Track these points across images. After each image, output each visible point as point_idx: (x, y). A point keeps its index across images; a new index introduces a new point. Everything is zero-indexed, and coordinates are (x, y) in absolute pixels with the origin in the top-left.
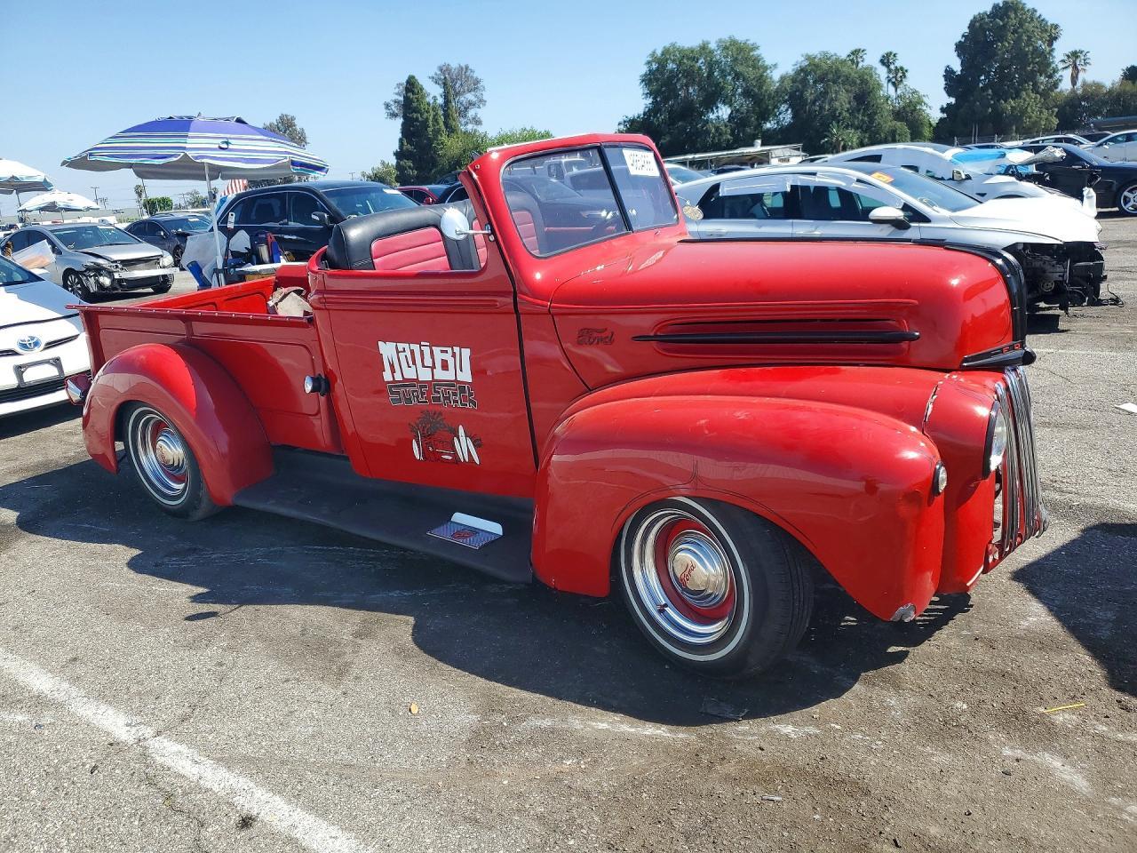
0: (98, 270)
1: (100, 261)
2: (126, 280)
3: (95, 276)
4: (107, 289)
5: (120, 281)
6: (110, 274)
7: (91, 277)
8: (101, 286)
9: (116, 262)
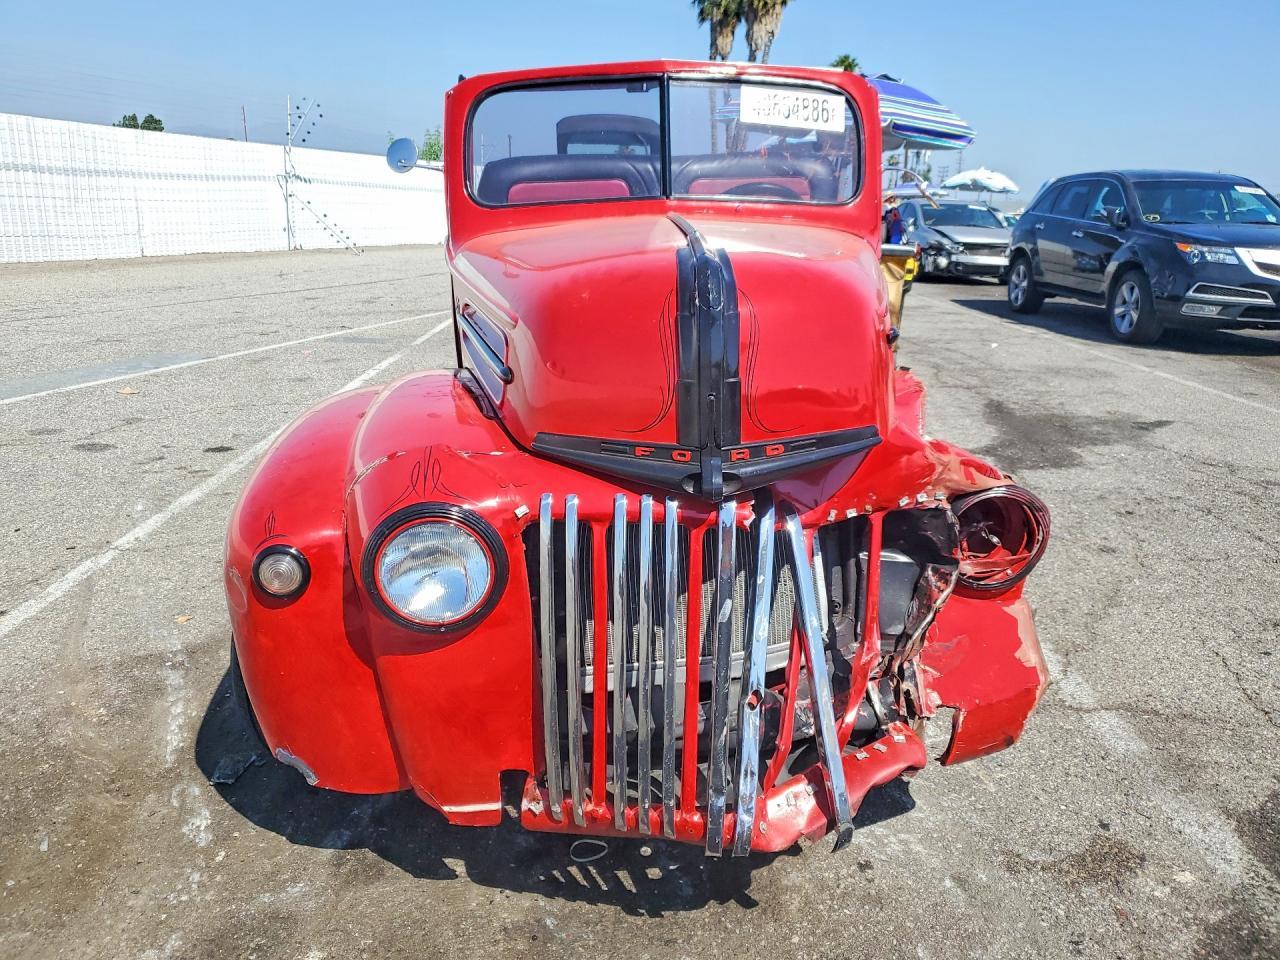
0: (939, 250)
1: (945, 241)
2: (963, 264)
3: (935, 255)
4: (942, 270)
5: (958, 264)
6: (949, 254)
7: (931, 255)
8: (936, 266)
9: (958, 243)
